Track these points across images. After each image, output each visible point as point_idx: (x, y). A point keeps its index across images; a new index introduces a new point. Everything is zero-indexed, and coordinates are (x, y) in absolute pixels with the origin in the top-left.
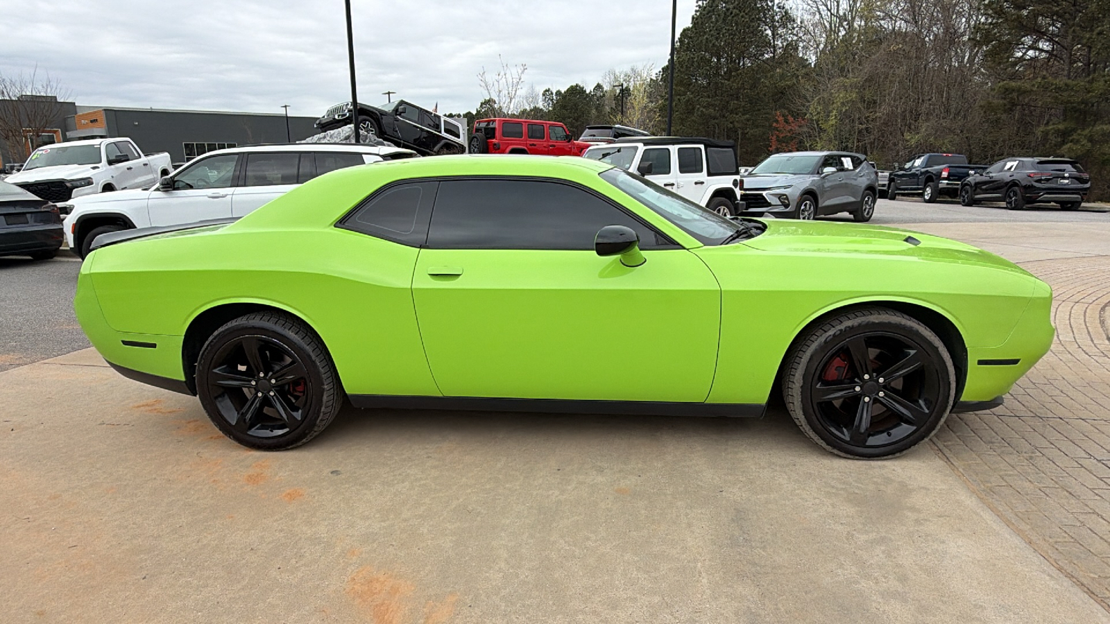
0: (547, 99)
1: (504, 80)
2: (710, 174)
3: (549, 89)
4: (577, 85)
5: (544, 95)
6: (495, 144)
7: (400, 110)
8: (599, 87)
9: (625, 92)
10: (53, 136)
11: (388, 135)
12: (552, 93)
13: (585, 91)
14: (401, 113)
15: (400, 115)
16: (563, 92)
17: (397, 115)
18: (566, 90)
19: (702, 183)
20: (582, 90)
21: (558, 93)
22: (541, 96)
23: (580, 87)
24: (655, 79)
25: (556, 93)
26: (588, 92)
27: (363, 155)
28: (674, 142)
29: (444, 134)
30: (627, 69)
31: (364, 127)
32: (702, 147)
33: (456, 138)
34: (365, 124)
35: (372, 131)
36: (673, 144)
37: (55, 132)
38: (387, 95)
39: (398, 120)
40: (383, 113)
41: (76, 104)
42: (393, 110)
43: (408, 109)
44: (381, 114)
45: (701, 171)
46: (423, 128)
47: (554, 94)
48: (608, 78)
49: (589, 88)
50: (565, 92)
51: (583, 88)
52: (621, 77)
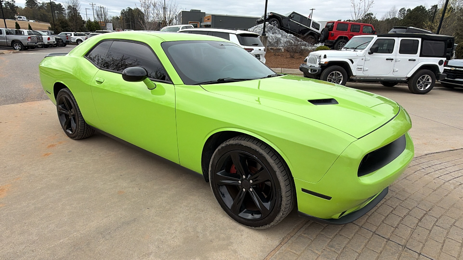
0: (401, 13)
1: (363, 3)
2: (421, 55)
3: (404, 8)
4: (421, 6)
5: (400, 11)
6: (332, 34)
7: (292, 16)
10: (197, 24)
11: (284, 27)
12: (405, 10)
13: (425, 9)
14: (292, 17)
15: (291, 18)
16: (411, 9)
17: (290, 18)
18: (413, 8)
19: (414, 60)
21: (409, 10)
22: (398, 12)
23: (422, 7)
25: (407, 10)
26: (427, 9)
27: (230, 34)
28: (398, 36)
29: (311, 28)
31: (273, 24)
32: (420, 40)
33: (317, 30)
34: (274, 22)
35: (277, 25)
36: (398, 37)
37: (198, 23)
38: (312, 10)
39: (290, 21)
40: (283, 17)
41: (206, 13)
42: (289, 16)
43: (296, 15)
44: (282, 18)
45: (416, 53)
46: (301, 24)
47: (406, 10)
49: (428, 7)
50: (413, 10)
51: (424, 7)
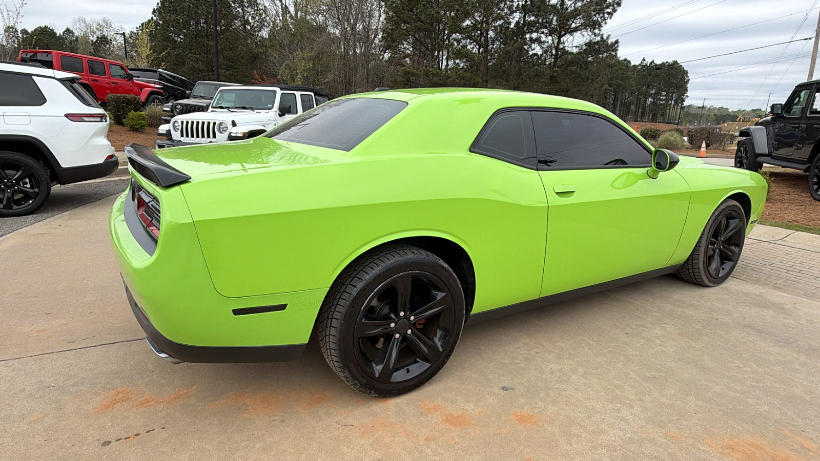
3: (13, 26)
4: (46, 27)
8: (68, 31)
9: (103, 40)
16: (30, 31)
20: (53, 32)
21: (24, 32)
23: (49, 29)
24: (135, 32)
25: (22, 31)
30: (99, 18)
32: (312, 94)
36: (297, 90)
47: (19, 32)
48: (78, 25)
50: (32, 31)
51: (52, 30)
52: (94, 25)
